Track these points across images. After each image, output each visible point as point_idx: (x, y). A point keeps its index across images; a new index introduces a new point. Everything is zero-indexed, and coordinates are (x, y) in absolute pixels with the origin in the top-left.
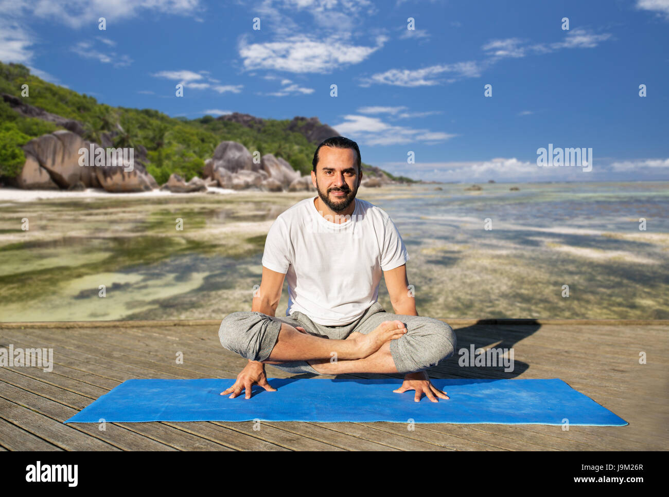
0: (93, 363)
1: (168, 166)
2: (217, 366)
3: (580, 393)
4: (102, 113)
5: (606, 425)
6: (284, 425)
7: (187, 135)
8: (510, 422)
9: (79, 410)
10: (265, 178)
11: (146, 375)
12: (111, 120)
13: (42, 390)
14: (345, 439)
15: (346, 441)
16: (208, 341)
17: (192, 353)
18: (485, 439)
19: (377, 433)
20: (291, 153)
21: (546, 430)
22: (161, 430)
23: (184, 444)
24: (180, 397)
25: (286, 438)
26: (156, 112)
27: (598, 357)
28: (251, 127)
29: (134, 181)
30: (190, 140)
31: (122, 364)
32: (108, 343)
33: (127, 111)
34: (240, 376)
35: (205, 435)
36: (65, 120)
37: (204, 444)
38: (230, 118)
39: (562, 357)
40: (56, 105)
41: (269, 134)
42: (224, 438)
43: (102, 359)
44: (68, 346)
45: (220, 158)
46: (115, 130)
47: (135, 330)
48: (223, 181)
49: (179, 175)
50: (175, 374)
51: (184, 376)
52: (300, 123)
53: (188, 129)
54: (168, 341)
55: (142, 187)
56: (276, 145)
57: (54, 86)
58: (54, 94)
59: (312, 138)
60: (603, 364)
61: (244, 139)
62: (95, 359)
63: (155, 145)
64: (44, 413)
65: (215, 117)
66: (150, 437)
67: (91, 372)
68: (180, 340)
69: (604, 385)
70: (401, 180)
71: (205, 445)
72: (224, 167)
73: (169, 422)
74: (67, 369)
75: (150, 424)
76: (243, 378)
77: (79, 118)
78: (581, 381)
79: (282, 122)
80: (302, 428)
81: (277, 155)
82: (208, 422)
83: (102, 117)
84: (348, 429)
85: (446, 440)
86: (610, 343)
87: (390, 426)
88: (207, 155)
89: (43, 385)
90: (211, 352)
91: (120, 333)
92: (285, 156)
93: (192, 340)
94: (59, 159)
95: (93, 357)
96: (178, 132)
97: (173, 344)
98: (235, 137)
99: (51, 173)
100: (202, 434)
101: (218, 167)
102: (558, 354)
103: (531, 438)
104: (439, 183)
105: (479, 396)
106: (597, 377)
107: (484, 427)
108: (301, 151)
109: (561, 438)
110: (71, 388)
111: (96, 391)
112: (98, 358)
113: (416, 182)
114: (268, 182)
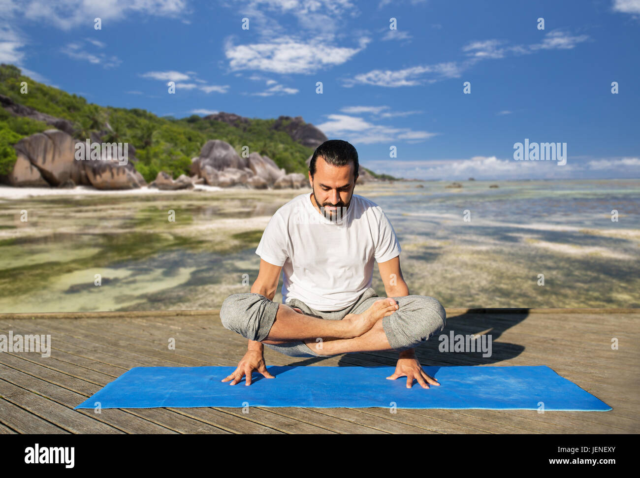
0: (100, 352)
1: (155, 164)
2: (218, 354)
3: (566, 379)
4: (91, 113)
5: (592, 411)
6: (283, 411)
7: (175, 134)
8: (499, 407)
9: (88, 397)
10: (251, 176)
11: (150, 363)
12: (100, 120)
13: (53, 377)
14: (341, 425)
15: (342, 425)
16: (209, 330)
17: (194, 341)
18: (475, 424)
19: (372, 419)
20: (276, 152)
21: (533, 416)
22: (166, 415)
23: (188, 429)
24: (183, 384)
25: (285, 423)
26: (145, 112)
27: (583, 345)
28: (237, 126)
29: (122, 178)
30: (177, 139)
31: (128, 352)
32: (114, 333)
33: (116, 110)
34: (241, 363)
35: (208, 420)
36: (56, 120)
37: (207, 428)
38: (216, 118)
39: (549, 345)
40: (47, 105)
41: (254, 133)
42: (225, 423)
43: (109, 348)
44: (76, 335)
45: (206, 157)
46: (105, 129)
47: (140, 320)
48: (210, 178)
49: (167, 173)
50: (179, 362)
51: (187, 364)
52: (285, 123)
53: (175, 128)
54: (171, 331)
55: (131, 185)
56: (261, 144)
57: (44, 86)
58: (45, 94)
59: (297, 136)
60: (588, 352)
61: (230, 138)
62: (102, 347)
63: (143, 144)
64: (55, 400)
65: (202, 116)
66: (156, 422)
67: (99, 361)
68: (182, 329)
69: (589, 372)
70: (384, 178)
71: (208, 430)
72: (211, 165)
73: (174, 408)
74: (76, 358)
75: (155, 410)
76: (244, 365)
77: (69, 118)
78: (567, 368)
79: (267, 122)
80: (299, 413)
81: (262, 153)
82: (210, 408)
83: (91, 116)
84: (343, 415)
85: (437, 425)
86: (595, 331)
87: (384, 412)
88: (194, 153)
89: (53, 373)
90: (212, 341)
91: (126, 323)
92: (270, 155)
93: (194, 330)
94: (49, 157)
95: (101, 346)
96: (166, 131)
97: (175, 333)
98: (221, 136)
99: (42, 171)
100: (205, 419)
101: (204, 165)
102: (545, 342)
103: (519, 423)
104: (420, 181)
105: (469, 382)
106: (583, 364)
107: (474, 413)
108: (286, 150)
109: (548, 423)
110: (80, 376)
111: (104, 379)
112: (105, 347)
113: (398, 180)
114: (254, 180)
